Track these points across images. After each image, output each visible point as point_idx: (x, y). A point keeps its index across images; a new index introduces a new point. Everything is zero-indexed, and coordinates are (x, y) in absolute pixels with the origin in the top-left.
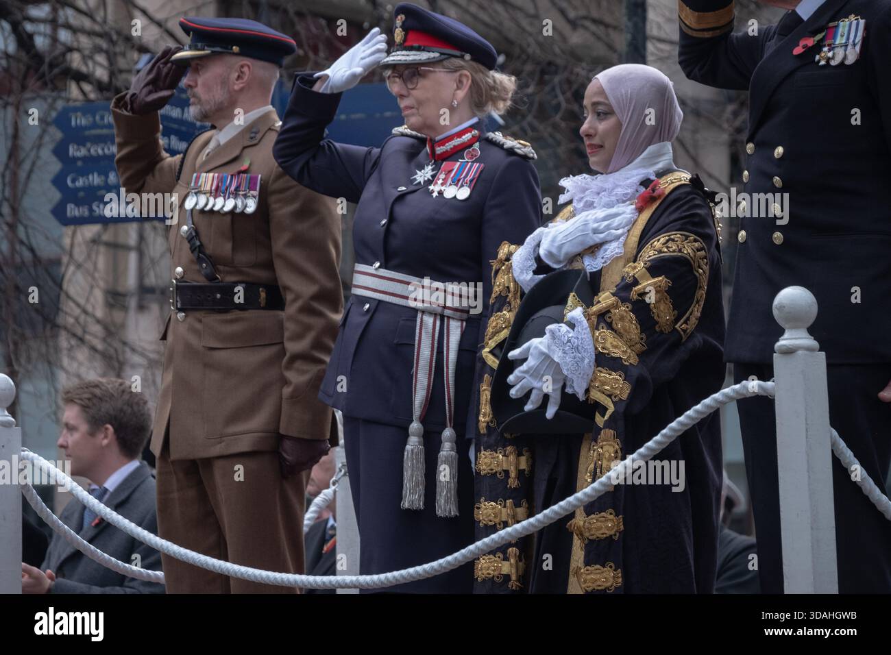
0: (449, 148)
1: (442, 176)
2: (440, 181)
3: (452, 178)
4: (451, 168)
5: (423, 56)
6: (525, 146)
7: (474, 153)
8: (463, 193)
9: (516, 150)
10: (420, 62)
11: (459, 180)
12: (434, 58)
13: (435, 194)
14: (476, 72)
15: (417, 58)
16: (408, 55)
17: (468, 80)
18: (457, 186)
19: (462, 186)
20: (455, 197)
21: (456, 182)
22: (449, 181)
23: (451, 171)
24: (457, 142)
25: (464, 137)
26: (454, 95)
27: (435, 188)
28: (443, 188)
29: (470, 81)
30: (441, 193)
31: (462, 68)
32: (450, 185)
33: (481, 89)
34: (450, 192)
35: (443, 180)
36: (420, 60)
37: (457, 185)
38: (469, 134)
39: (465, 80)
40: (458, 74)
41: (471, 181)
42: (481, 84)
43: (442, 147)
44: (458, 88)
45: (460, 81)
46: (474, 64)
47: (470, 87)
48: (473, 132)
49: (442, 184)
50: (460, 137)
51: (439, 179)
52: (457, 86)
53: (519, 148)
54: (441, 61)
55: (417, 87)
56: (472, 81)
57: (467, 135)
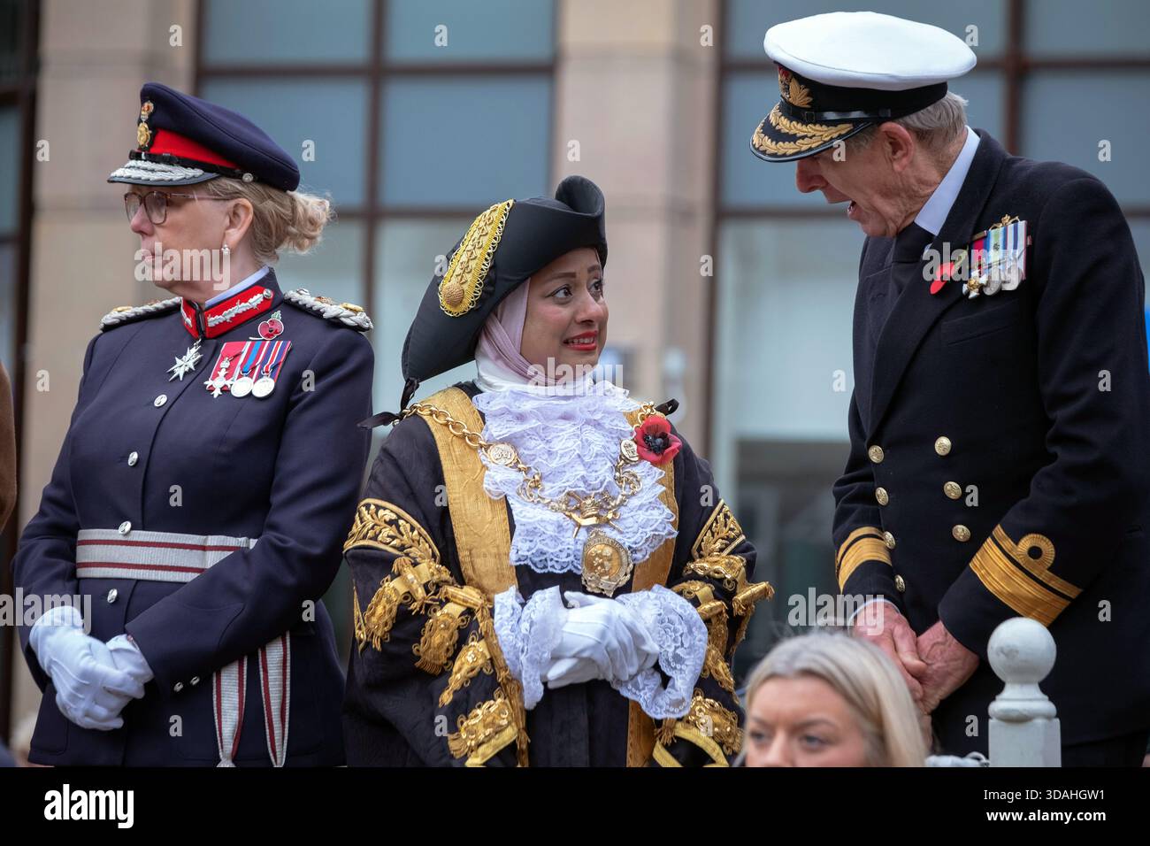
0: (228, 317)
1: (225, 364)
2: (223, 372)
3: (242, 365)
4: (238, 352)
5: (178, 174)
6: (356, 311)
7: (274, 327)
8: (264, 387)
9: (343, 319)
10: (170, 183)
11: (254, 368)
12: (194, 177)
13: (217, 393)
14: (263, 200)
15: (167, 176)
16: (153, 171)
17: (247, 214)
18: (252, 378)
19: (260, 376)
20: (251, 394)
21: (249, 371)
22: (238, 371)
23: (238, 355)
24: (240, 308)
25: (251, 300)
26: (224, 235)
27: (216, 384)
28: (228, 383)
29: (251, 216)
30: (225, 390)
31: (237, 194)
32: (240, 376)
33: (269, 226)
34: (241, 387)
35: (227, 369)
36: (171, 180)
37: (251, 376)
38: (259, 295)
39: (242, 213)
40: (232, 204)
41: (274, 368)
42: (269, 219)
43: (217, 317)
44: (232, 224)
45: (235, 214)
46: (259, 187)
47: (252, 223)
48: (265, 293)
49: (227, 377)
50: (246, 302)
51: (220, 369)
52: (231, 221)
53: (348, 317)
54: (206, 182)
55: (164, 224)
56: (255, 214)
57: (255, 298)
